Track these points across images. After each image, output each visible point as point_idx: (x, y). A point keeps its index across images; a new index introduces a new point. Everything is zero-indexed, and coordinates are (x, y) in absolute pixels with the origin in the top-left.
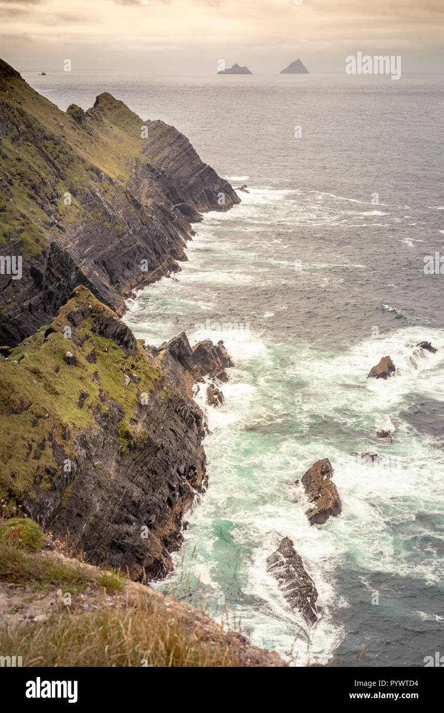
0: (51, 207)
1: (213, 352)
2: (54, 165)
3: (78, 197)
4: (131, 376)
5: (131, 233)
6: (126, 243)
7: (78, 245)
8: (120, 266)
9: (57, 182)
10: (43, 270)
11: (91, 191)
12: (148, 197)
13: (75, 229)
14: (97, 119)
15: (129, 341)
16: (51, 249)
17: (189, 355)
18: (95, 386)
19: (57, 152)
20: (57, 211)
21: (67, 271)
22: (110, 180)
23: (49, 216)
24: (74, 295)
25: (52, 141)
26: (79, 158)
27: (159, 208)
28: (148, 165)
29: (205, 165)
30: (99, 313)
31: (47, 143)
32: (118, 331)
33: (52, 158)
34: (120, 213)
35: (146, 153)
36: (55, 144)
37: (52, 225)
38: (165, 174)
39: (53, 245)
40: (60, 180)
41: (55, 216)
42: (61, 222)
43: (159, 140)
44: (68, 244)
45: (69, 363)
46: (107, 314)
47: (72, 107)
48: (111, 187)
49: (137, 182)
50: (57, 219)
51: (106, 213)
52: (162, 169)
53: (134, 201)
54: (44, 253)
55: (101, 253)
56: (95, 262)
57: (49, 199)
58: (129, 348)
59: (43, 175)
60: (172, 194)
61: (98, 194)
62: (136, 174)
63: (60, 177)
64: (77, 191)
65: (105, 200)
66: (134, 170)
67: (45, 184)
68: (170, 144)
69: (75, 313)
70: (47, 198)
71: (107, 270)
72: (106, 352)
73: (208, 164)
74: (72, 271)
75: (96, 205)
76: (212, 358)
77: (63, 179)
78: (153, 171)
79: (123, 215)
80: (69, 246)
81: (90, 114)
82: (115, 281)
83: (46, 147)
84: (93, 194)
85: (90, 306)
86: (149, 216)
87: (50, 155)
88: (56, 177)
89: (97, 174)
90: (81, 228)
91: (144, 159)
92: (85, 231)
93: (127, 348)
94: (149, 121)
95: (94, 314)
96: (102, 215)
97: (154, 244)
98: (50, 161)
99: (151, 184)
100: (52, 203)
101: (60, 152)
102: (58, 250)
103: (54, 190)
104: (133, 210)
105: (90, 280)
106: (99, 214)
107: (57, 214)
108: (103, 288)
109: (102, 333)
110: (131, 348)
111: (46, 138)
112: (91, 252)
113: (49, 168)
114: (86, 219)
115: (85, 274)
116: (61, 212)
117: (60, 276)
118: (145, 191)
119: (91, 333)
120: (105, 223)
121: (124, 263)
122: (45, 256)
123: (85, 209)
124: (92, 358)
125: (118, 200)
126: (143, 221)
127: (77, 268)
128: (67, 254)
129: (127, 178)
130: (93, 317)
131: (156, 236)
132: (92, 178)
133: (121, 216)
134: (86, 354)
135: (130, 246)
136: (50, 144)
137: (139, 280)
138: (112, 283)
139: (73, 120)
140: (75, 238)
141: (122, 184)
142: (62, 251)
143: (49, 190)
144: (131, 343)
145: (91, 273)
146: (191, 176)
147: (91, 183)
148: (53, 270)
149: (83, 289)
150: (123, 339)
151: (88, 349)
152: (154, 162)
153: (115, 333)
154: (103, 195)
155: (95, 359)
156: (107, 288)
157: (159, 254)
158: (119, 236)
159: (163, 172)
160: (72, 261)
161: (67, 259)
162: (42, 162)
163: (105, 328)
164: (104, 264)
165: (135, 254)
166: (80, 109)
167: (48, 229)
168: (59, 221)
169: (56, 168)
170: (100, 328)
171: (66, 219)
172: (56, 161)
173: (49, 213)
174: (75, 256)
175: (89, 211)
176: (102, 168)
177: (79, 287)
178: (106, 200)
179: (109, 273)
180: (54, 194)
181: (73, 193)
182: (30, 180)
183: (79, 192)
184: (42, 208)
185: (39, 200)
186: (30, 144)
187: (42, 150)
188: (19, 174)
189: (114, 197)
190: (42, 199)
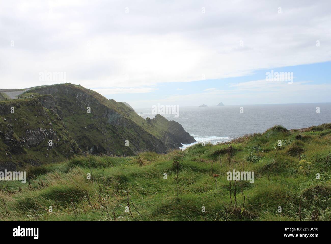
9: (139, 138)
12: (168, 141)
19: (140, 130)
20: (139, 146)
22: (155, 137)
23: (136, 147)
26: (146, 132)
27: (170, 144)
28: (169, 133)
29: (186, 132)
31: (137, 128)
34: (157, 146)
35: (169, 130)
43: (173, 126)
47: (147, 118)
48: (155, 139)
49: (165, 138)
50: (139, 148)
52: (173, 134)
53: (162, 143)
59: (135, 137)
60: (175, 141)
65: (153, 143)
66: (164, 134)
68: (176, 127)
75: (150, 144)
77: (141, 137)
81: (153, 120)
83: (137, 129)
84: (149, 141)
86: (166, 147)
89: (151, 136)
94: (170, 121)
96: (152, 147)
99: (169, 138)
100: (138, 144)
103: (138, 140)
104: (161, 145)
111: (137, 127)
113: (137, 135)
118: (166, 140)
123: (147, 145)
126: (164, 148)
129: (161, 136)
132: (149, 137)
139: (147, 122)
141: (159, 138)
146: (182, 136)
152: (171, 132)
154: (152, 141)
162: (136, 133)
166: (150, 119)
167: (135, 151)
169: (139, 135)
171: (141, 148)
172: (139, 133)
176: (152, 134)
180: (138, 142)
181: (144, 141)
182: (131, 138)
183: (145, 141)
184: (134, 145)
185: (133, 143)
186: (132, 128)
187: (136, 130)
188: (128, 137)
189: (155, 142)
190: (134, 143)
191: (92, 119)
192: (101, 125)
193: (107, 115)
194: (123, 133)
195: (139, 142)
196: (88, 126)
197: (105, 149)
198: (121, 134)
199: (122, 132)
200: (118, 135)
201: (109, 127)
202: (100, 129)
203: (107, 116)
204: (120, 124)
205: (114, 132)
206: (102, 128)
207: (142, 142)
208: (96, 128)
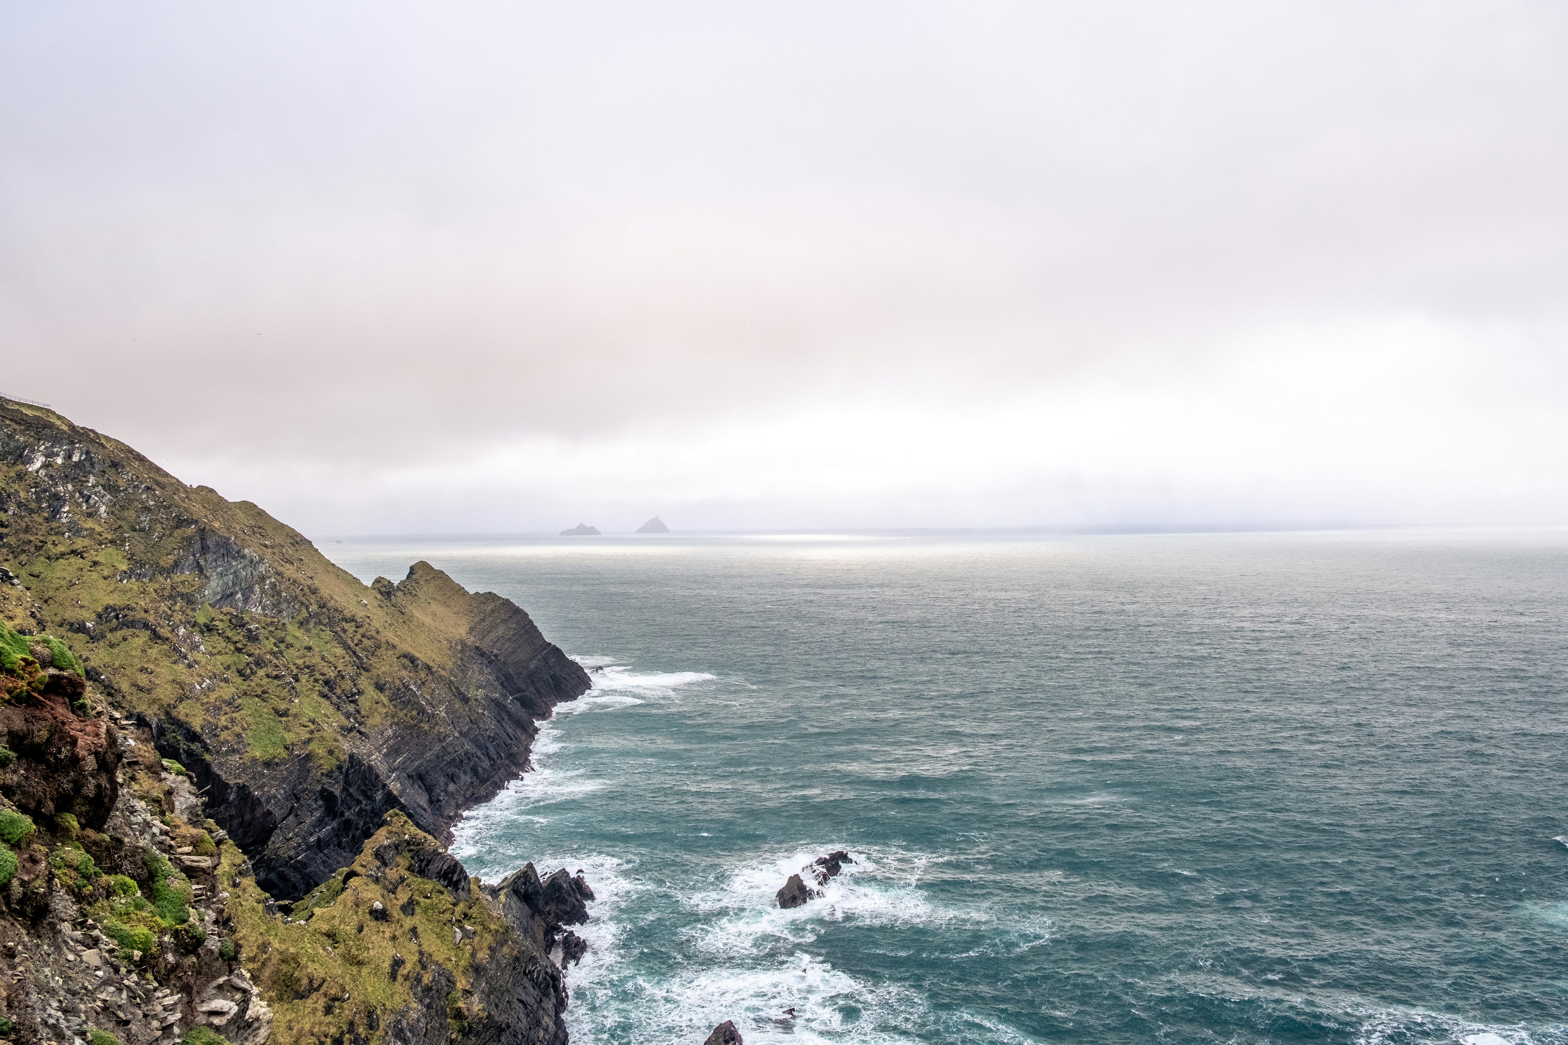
0: (351, 708)
1: (571, 886)
2: (354, 653)
3: (387, 692)
4: (462, 928)
5: (457, 734)
6: (450, 749)
7: (385, 755)
8: (442, 780)
9: (358, 675)
10: (337, 790)
11: (403, 684)
12: (478, 688)
13: (382, 735)
14: (411, 594)
15: (459, 881)
16: (350, 762)
17: (538, 893)
18: (413, 946)
19: (359, 637)
20: (358, 712)
21: (370, 789)
22: (429, 668)
23: (348, 718)
24: (384, 823)
25: (353, 623)
26: (388, 642)
27: (492, 701)
28: (477, 648)
29: (550, 644)
30: (419, 844)
31: (346, 626)
32: (445, 868)
33: (352, 645)
34: (441, 711)
35: (474, 633)
36: (357, 627)
37: (350, 730)
38: (499, 658)
39: (351, 756)
40: (363, 672)
41: (355, 719)
42: (363, 726)
43: (490, 615)
44: (373, 755)
45: (377, 919)
46: (429, 845)
47: (378, 581)
48: (430, 677)
49: (464, 670)
50: (358, 722)
51: (422, 711)
52: (495, 651)
53: (460, 693)
54: (339, 768)
55: (417, 763)
56: (409, 776)
57: (348, 697)
58: (460, 891)
59: (340, 667)
60: (507, 682)
61: (412, 687)
62: (461, 659)
63: (363, 668)
64: (385, 684)
65: (421, 695)
66: (459, 655)
67: (343, 677)
68: (504, 621)
69: (385, 847)
70: (345, 695)
71: (425, 785)
72: (428, 898)
73: (553, 644)
74: (378, 790)
75: (409, 701)
76: (570, 895)
77: (367, 670)
78: (483, 655)
79: (446, 713)
80: (374, 757)
81: (402, 588)
82: (434, 799)
83: (345, 631)
84: (407, 687)
85: (407, 837)
86: (480, 711)
87: (349, 641)
88: (358, 668)
89: (412, 662)
90: (390, 732)
91: (471, 640)
92: (395, 736)
93: (457, 891)
94: (477, 593)
95: (412, 847)
96: (418, 714)
97: (487, 748)
98: (350, 648)
99: (481, 672)
100: (351, 702)
101: (363, 636)
102: (359, 762)
103: (355, 685)
104: (458, 705)
105: (402, 800)
106: (414, 713)
107: (358, 715)
108: (419, 810)
109: (422, 872)
110: (463, 889)
111: (345, 620)
112: (404, 763)
113: (347, 658)
114: (396, 720)
115: (395, 792)
116: (363, 713)
117: (361, 798)
118: (474, 681)
119: (407, 874)
120: (422, 725)
121: (448, 775)
122: (341, 772)
123: (395, 706)
124: (409, 908)
125: (439, 694)
126: (473, 718)
127: (384, 786)
128: (370, 768)
129: (450, 665)
130: (410, 851)
131: (489, 737)
132: (405, 667)
133: (443, 714)
134: (401, 902)
135: (456, 752)
136: (350, 627)
137: (467, 796)
138: (431, 802)
139: (379, 596)
140: (382, 745)
141: (443, 673)
142: (364, 765)
143: (347, 685)
144: (463, 883)
145: (402, 793)
146: (531, 660)
147: (404, 673)
148: (351, 790)
149: (396, 814)
150: (452, 878)
151: (403, 897)
152: (485, 645)
153: (441, 870)
154: (419, 688)
155: (413, 910)
156: (424, 809)
157: (493, 759)
158: (440, 740)
159: (495, 656)
160: (377, 776)
161: (371, 774)
162: (340, 651)
163: (427, 865)
164: (421, 777)
165: (462, 761)
166: (389, 582)
167: (345, 736)
168: (360, 724)
169: (358, 657)
170: (420, 866)
171: (370, 722)
172: (357, 648)
173: (348, 716)
174: (382, 768)
175: (401, 710)
176: (417, 655)
177: (391, 811)
178: (423, 696)
179: (427, 790)
180: (355, 690)
181: (380, 688)
182: (323, 674)
183: (388, 686)
184: (338, 709)
185: (335, 699)
186: (324, 628)
187: (339, 636)
188: (308, 667)
189: (434, 690)
190: (339, 698)
191: (125, 581)
192: (170, 612)
193: (202, 562)
194: (281, 652)
195: (360, 693)
196: (99, 616)
197: (198, 729)
198: (273, 654)
199: (275, 644)
200: (259, 663)
201: (213, 619)
202: (164, 632)
203: (198, 563)
204: (263, 609)
205: (239, 645)
206: (174, 629)
207: (371, 692)
208: (146, 626)
